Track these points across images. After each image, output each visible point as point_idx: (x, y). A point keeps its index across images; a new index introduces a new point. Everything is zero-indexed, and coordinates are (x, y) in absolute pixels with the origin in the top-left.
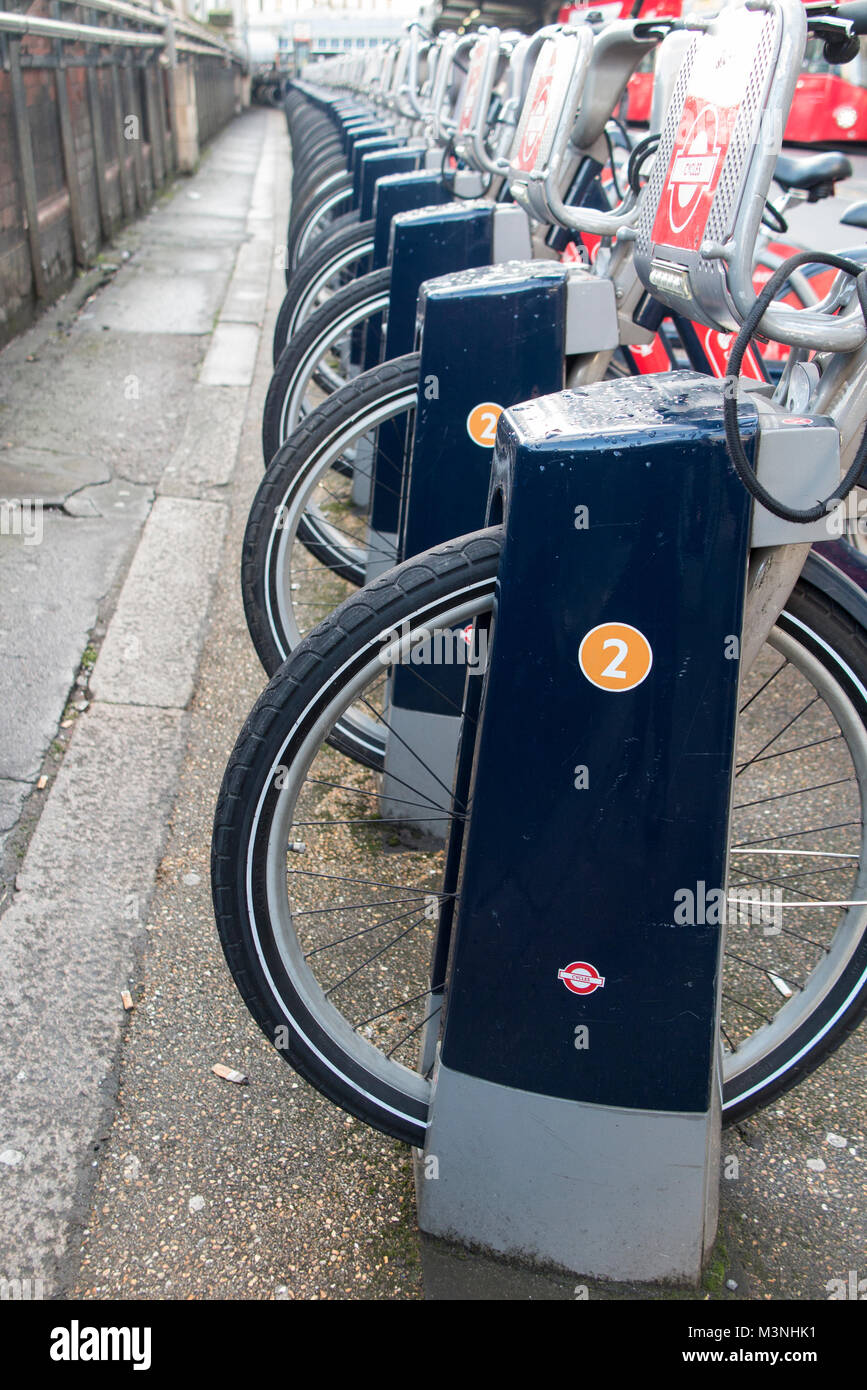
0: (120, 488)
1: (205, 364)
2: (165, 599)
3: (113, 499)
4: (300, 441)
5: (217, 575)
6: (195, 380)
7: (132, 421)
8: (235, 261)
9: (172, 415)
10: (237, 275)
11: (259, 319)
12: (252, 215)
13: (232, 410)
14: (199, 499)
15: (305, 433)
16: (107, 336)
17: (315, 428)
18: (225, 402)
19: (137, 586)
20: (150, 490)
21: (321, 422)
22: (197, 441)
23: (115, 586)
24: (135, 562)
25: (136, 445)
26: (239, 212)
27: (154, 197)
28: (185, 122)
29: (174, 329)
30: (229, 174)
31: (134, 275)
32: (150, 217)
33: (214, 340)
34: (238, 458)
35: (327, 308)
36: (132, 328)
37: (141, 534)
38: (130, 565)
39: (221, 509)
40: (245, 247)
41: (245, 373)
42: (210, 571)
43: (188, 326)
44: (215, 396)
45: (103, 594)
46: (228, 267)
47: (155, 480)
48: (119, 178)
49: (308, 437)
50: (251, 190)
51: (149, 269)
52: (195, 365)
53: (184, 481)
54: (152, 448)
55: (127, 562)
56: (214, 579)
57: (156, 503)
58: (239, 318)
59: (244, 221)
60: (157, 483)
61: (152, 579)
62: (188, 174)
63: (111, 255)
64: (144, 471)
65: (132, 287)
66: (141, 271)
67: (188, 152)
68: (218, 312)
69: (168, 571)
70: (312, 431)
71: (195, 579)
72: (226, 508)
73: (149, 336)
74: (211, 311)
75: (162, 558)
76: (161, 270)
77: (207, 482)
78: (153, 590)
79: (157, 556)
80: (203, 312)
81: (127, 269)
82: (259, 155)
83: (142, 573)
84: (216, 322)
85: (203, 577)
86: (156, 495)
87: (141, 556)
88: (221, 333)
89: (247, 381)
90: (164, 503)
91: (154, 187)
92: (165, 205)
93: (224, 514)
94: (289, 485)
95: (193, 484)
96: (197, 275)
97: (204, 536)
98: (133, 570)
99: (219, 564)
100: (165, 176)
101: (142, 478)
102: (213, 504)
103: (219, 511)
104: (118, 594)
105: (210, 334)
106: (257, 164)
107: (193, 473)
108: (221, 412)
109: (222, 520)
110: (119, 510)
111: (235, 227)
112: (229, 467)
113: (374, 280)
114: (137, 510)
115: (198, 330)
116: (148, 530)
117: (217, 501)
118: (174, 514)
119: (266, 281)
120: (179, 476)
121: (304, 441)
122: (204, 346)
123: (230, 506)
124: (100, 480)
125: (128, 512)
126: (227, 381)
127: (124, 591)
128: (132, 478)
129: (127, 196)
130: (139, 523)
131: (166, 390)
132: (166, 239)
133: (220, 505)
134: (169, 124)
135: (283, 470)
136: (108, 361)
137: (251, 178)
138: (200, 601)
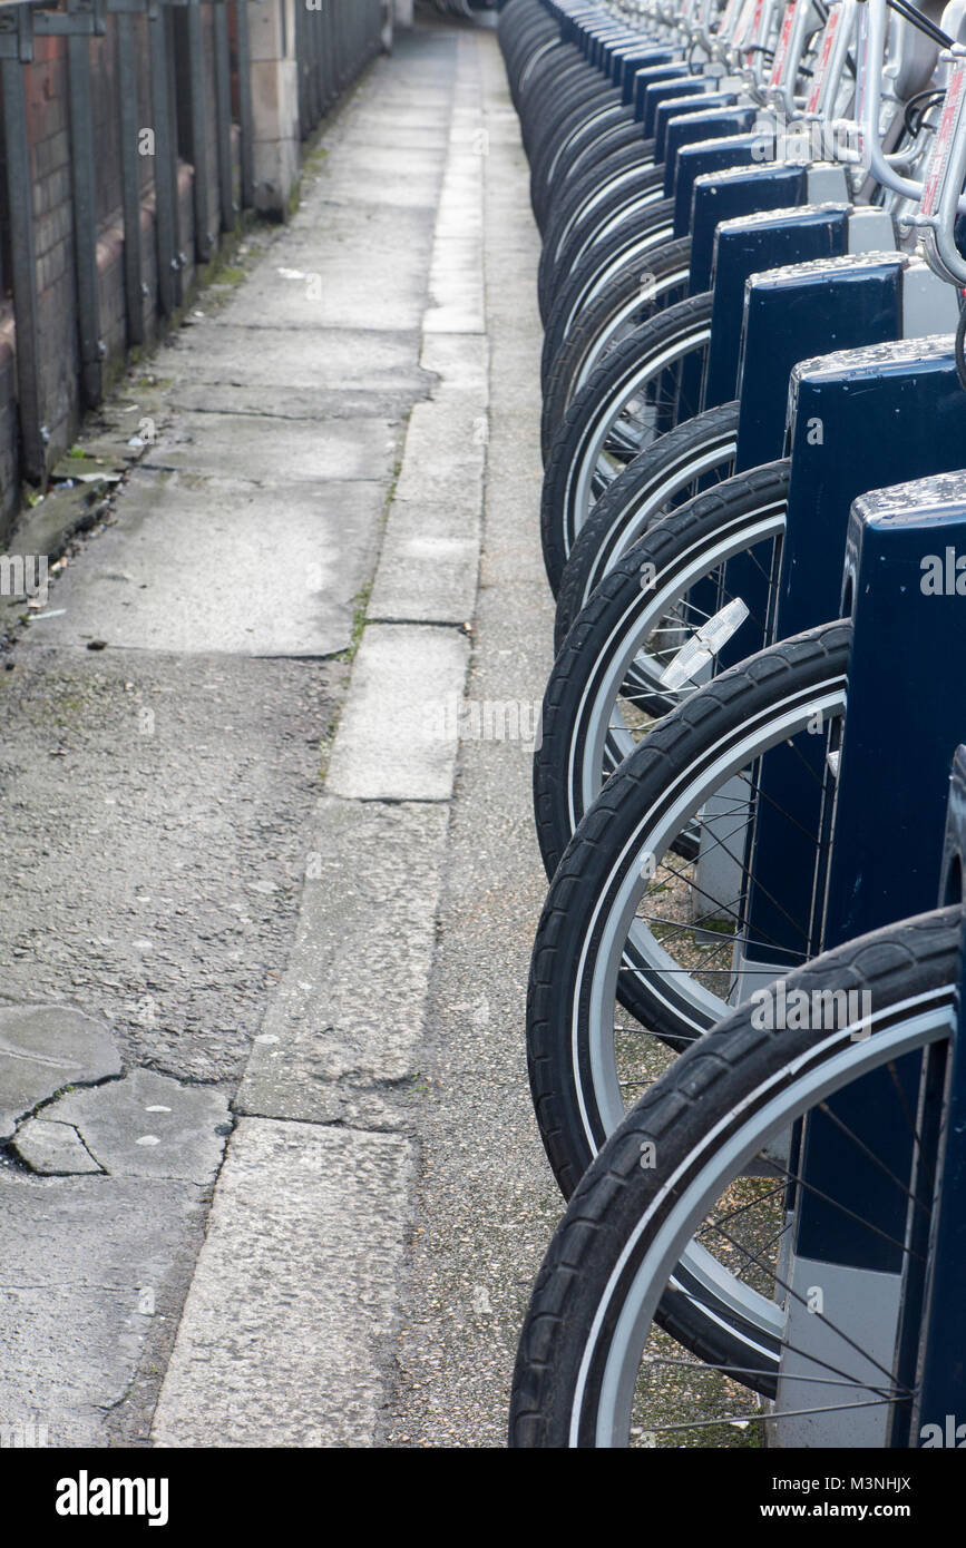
0: (148, 1092)
1: (339, 742)
2: (269, 1410)
3: (131, 1127)
4: (663, 1122)
5: (395, 1340)
6: (315, 788)
7: (168, 908)
8: (400, 450)
9: (266, 887)
10: (405, 490)
11: (464, 614)
12: (434, 321)
13: (411, 868)
14: (338, 1123)
15: (677, 1100)
16: (101, 665)
17: (702, 1090)
18: (392, 847)
19: (199, 1371)
20: (220, 1099)
21: (718, 1076)
22: (330, 959)
23: (145, 1374)
24: (192, 1305)
25: (185, 973)
26: (398, 315)
27: (197, 284)
28: (272, 103)
29: (256, 646)
30: (372, 210)
31: (156, 498)
32: (187, 336)
33: (357, 674)
34: (432, 1006)
35: (694, 716)
36: (158, 643)
37: (203, 1222)
38: (180, 1312)
39: (396, 1148)
40: (421, 411)
41: (437, 765)
42: (377, 1329)
43: (291, 637)
44: (368, 830)
45: (119, 1395)
46: (382, 468)
47: (232, 1069)
48: (126, 250)
49: (683, 1110)
50: (427, 253)
51: (191, 482)
52: (313, 744)
53: (301, 1071)
54: (222, 980)
55: (172, 1305)
56: (388, 1349)
57: (236, 1138)
58: (415, 611)
59: (414, 338)
60: (238, 1079)
61: (235, 1354)
62: (275, 216)
63: (104, 442)
64: (204, 1045)
65: (153, 532)
66: (172, 482)
67: (277, 165)
68: (365, 596)
69: (272, 1327)
70: (695, 1097)
71: (339, 1352)
72: (408, 1147)
73: (201, 662)
74: (346, 594)
75: (256, 1291)
76: (222, 483)
77: (358, 1072)
78: (240, 1383)
79: (244, 1282)
80: (325, 595)
81: (139, 481)
82: (442, 156)
83: (212, 1336)
84: (362, 621)
85: (358, 1345)
86: (237, 1112)
87: (206, 1288)
88: (376, 653)
89: (443, 788)
90: (257, 1135)
91: (199, 259)
92: (222, 302)
93: (405, 1167)
94: (634, 1225)
95: (323, 1078)
96: (310, 490)
97: (357, 1228)
98: (187, 1328)
99: (399, 1309)
100: (224, 228)
101: (201, 1064)
102: (376, 1137)
103: (388, 1155)
104: (154, 1394)
105: (348, 654)
106: (439, 182)
107: (322, 1049)
108: (384, 875)
109: (400, 1180)
110: (145, 1157)
111: (397, 356)
112: (411, 1033)
113: (809, 651)
114: (190, 1156)
115: (318, 644)
116: (222, 1209)
117: (383, 1129)
118: (281, 1166)
119: (475, 503)
120: (287, 1060)
121: (672, 1122)
122: (334, 691)
123: (418, 1141)
124: (97, 1076)
125: (168, 1160)
126: (394, 791)
127: (169, 1387)
128: (176, 1065)
129: (141, 294)
130: (195, 1192)
131: (247, 815)
132: (230, 398)
133: (393, 1139)
134: (236, 107)
135: (620, 1189)
136: (106, 740)
137: (427, 217)
138: (354, 1415)
